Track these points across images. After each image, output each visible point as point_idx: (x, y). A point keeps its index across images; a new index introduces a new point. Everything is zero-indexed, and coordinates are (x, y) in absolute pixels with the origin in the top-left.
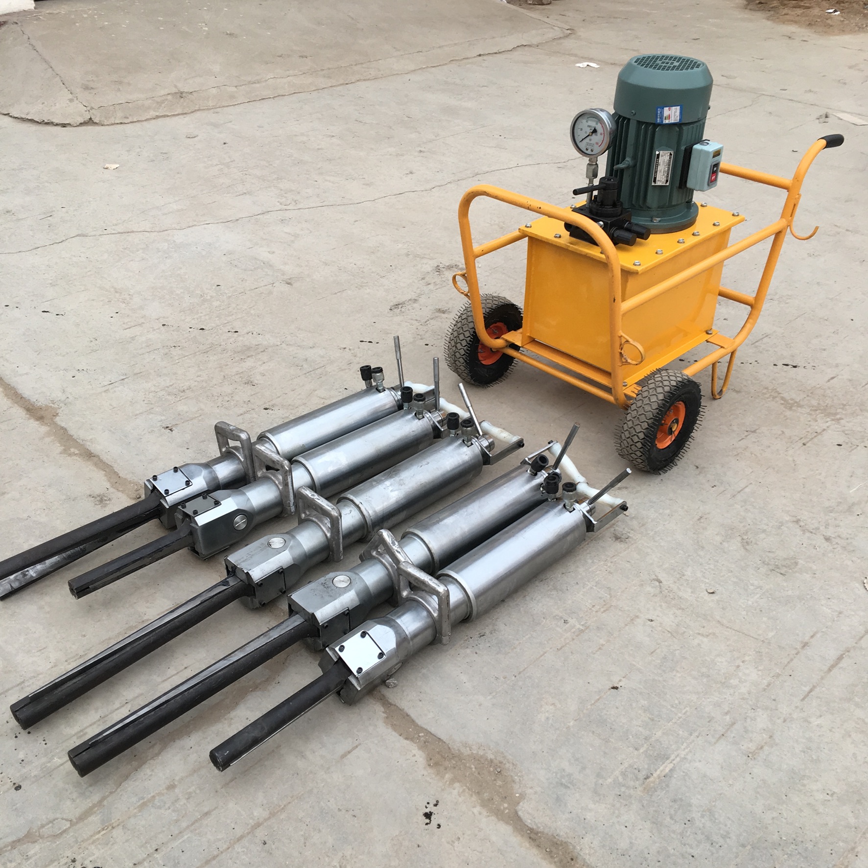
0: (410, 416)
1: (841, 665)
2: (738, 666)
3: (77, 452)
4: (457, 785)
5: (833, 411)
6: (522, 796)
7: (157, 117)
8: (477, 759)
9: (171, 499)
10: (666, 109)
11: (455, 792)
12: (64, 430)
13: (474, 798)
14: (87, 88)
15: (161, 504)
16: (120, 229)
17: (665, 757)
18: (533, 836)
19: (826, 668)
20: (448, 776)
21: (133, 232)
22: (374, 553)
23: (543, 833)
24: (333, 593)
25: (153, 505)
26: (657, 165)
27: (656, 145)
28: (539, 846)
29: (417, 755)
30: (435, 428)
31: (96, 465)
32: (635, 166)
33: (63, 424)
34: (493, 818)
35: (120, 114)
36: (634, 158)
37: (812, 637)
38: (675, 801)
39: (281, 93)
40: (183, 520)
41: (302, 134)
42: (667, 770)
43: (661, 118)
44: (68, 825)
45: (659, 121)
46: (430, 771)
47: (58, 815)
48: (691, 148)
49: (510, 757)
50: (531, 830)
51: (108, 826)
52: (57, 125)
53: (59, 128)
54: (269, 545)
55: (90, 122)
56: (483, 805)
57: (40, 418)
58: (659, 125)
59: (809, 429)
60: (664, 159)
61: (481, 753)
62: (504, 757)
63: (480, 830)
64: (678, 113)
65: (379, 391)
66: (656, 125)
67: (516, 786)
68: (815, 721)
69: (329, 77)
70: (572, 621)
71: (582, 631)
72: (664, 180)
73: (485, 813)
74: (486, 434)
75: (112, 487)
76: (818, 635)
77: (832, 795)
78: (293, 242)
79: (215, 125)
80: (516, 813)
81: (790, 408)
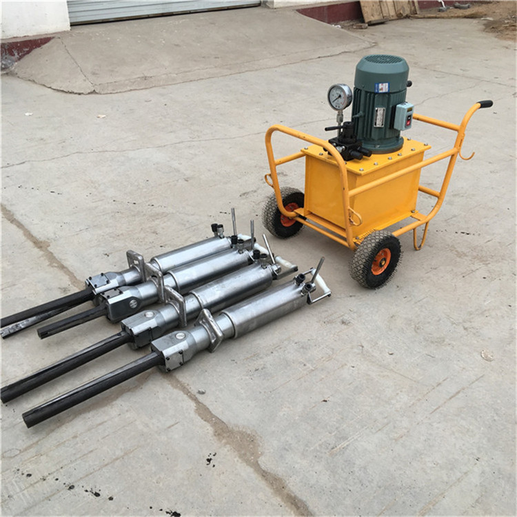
0: (235, 252)
1: (457, 396)
2: (398, 394)
3: (56, 265)
4: (228, 446)
5: (485, 259)
6: (262, 454)
7: (131, 90)
8: (241, 433)
9: (98, 290)
10: (380, 85)
11: (226, 450)
12: (52, 253)
13: (236, 453)
14: (94, 74)
15: (92, 293)
16: (100, 149)
17: (345, 438)
18: (264, 474)
19: (448, 398)
20: (224, 441)
21: (107, 151)
22: (201, 322)
23: (269, 473)
24: (175, 341)
25: (89, 293)
26: (377, 115)
27: (375, 105)
28: (266, 480)
29: (209, 429)
30: (250, 259)
31: (65, 272)
32: (365, 116)
33: (51, 251)
34: (245, 464)
35: (110, 88)
36: (364, 111)
37: (444, 380)
38: (346, 461)
39: (201, 77)
40: (102, 301)
41: (209, 100)
42: (345, 445)
43: (378, 89)
44: (18, 452)
45: (376, 91)
46: (215, 438)
47: (14, 447)
48: (396, 106)
49: (259, 434)
50: (264, 471)
51: (39, 454)
52: (76, 93)
53: (77, 95)
54: (145, 315)
55: (94, 92)
56: (240, 457)
57: (40, 247)
58: (378, 93)
59: (468, 269)
60: (380, 112)
61: (244, 430)
62: (256, 433)
63: (236, 469)
64: (387, 87)
65: (221, 238)
66: (375, 94)
67: (260, 449)
68: (435, 425)
69: (230, 69)
70: (308, 365)
71: (313, 370)
72: (381, 124)
73: (240, 461)
74: (277, 263)
75: (72, 283)
76: (448, 380)
77: (437, 465)
78: (193, 158)
79: (162, 95)
80: (257, 462)
81: (460, 257)
